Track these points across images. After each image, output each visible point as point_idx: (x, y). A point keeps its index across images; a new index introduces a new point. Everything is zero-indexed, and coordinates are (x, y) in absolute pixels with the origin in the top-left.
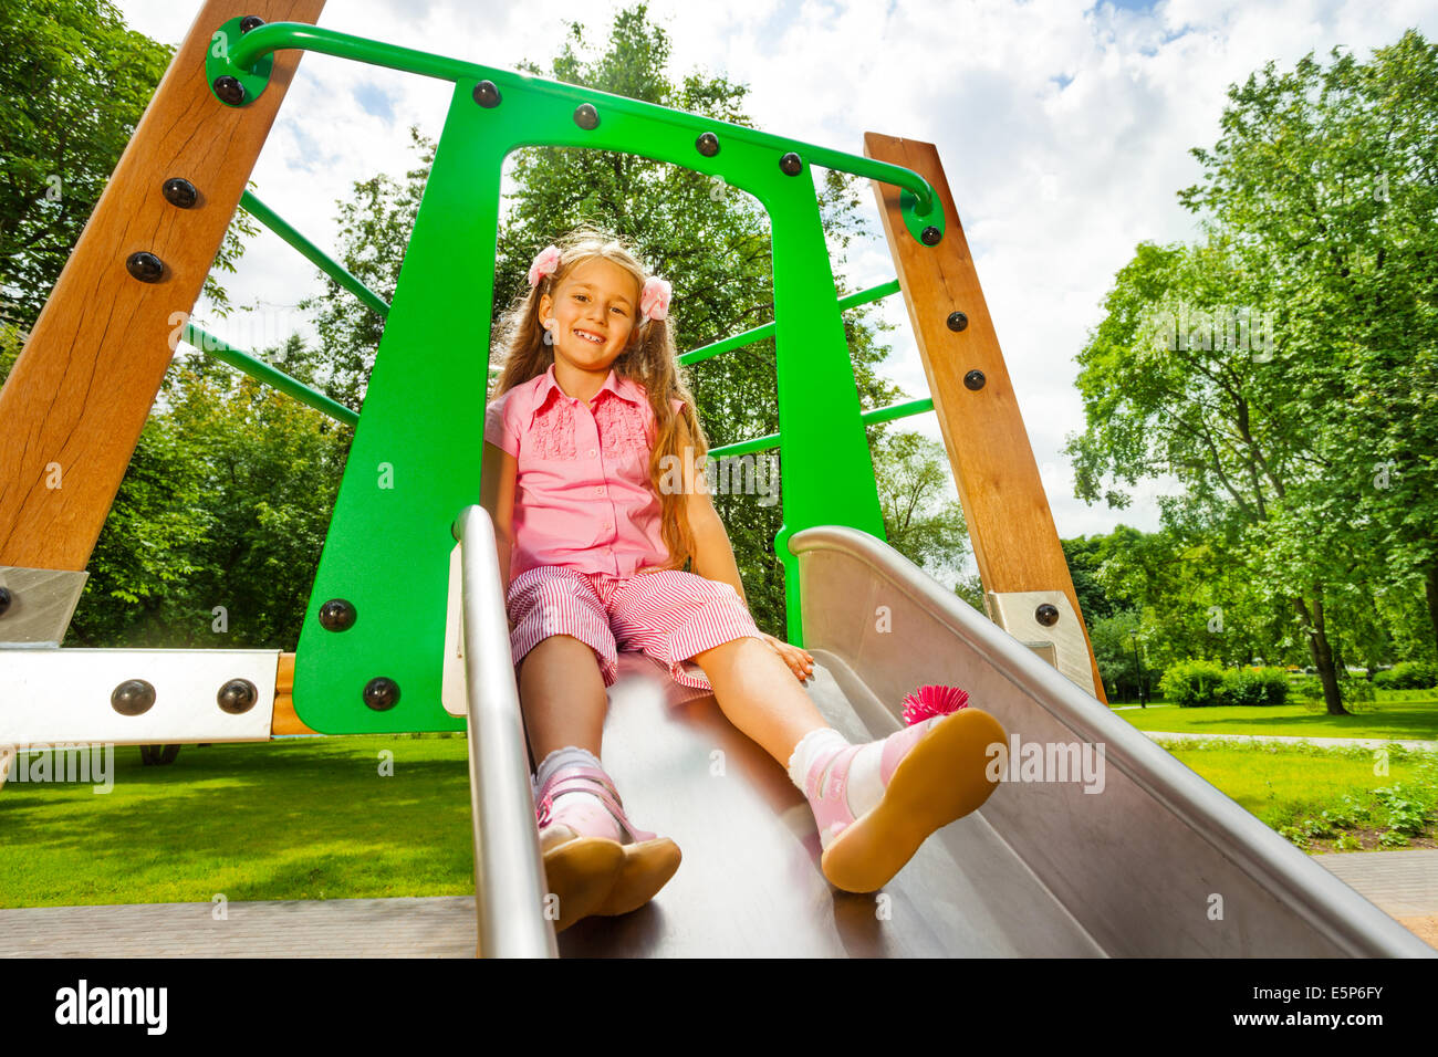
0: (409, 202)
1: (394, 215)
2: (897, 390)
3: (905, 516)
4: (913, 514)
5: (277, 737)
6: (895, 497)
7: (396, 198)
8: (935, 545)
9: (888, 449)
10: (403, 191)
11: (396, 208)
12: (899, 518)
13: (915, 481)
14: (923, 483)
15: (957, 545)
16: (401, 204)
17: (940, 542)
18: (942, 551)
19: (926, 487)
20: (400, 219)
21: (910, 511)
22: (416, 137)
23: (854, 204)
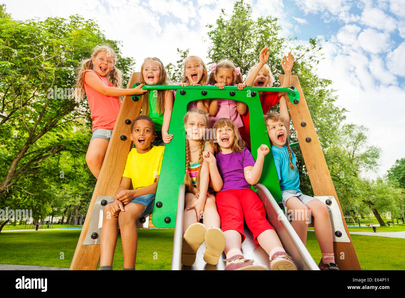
0: (178, 70)
1: (174, 74)
2: (344, 109)
3: (352, 153)
4: (355, 153)
5: (150, 228)
6: (347, 147)
7: (174, 69)
8: (365, 164)
9: (342, 130)
10: (176, 67)
11: (175, 72)
12: (349, 154)
13: (355, 141)
14: (358, 141)
15: (375, 163)
16: (176, 71)
17: (367, 162)
18: (368, 165)
19: (360, 142)
20: (176, 75)
21: (354, 151)
22: (178, 51)
23: (320, 49)
